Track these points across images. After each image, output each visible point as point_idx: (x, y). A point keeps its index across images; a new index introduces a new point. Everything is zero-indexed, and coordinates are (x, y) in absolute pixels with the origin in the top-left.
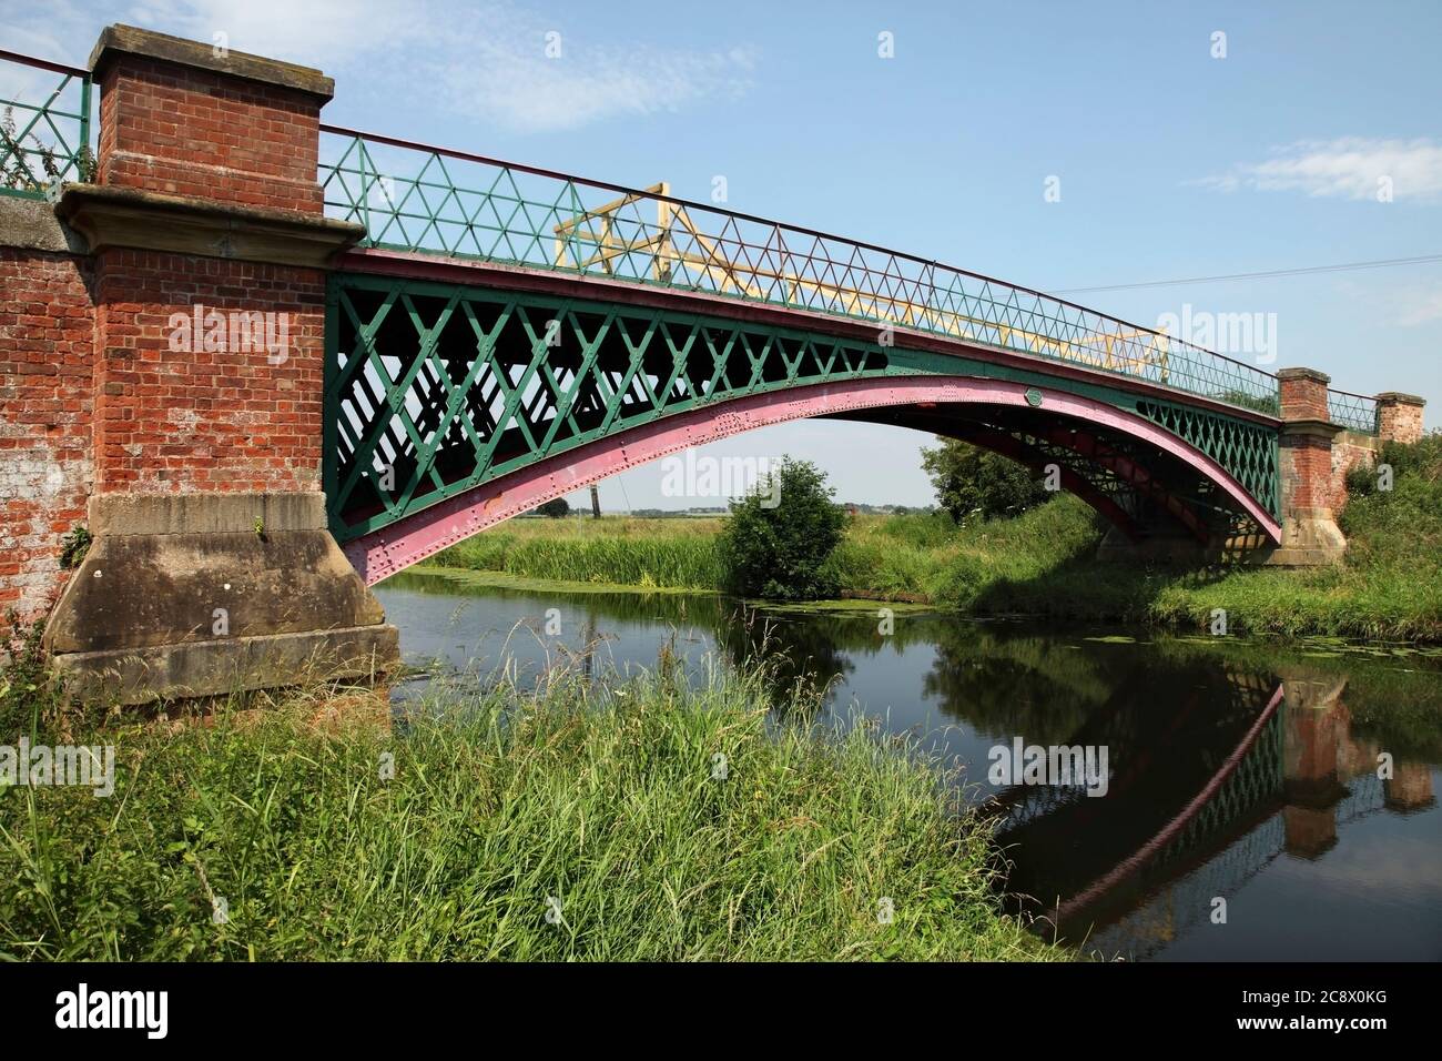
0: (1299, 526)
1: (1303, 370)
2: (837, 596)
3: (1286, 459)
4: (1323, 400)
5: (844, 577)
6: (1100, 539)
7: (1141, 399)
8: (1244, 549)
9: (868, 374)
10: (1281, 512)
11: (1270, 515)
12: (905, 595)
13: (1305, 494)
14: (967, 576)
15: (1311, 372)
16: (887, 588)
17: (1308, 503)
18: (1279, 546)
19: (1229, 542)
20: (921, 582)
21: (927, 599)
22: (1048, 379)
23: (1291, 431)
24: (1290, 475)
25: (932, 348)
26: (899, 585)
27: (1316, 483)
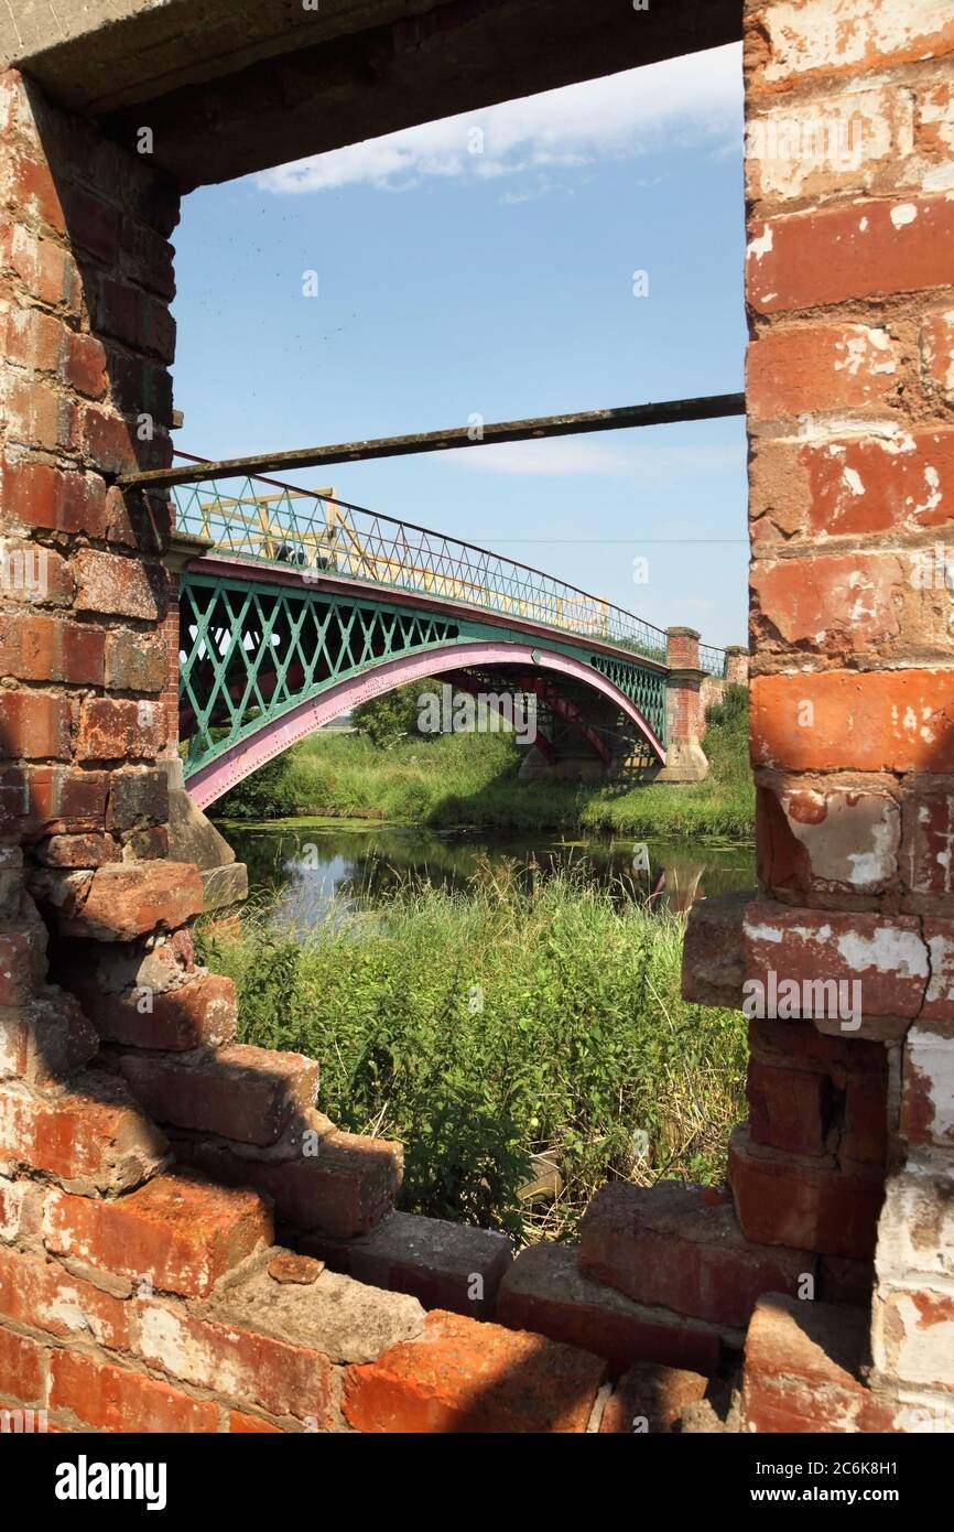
0: (679, 750)
1: (685, 629)
2: (293, 814)
3: (671, 696)
4: (696, 652)
5: (299, 796)
6: (520, 761)
7: (593, 655)
8: (640, 767)
9: (452, 642)
10: (667, 739)
11: (660, 740)
12: (360, 811)
13: (683, 726)
14: (419, 793)
15: (691, 631)
16: (343, 806)
17: (685, 733)
18: (665, 767)
19: (628, 763)
20: (371, 798)
21: (381, 814)
22: (544, 641)
23: (676, 676)
24: (674, 711)
25: (484, 620)
26: (353, 802)
27: (691, 717)
